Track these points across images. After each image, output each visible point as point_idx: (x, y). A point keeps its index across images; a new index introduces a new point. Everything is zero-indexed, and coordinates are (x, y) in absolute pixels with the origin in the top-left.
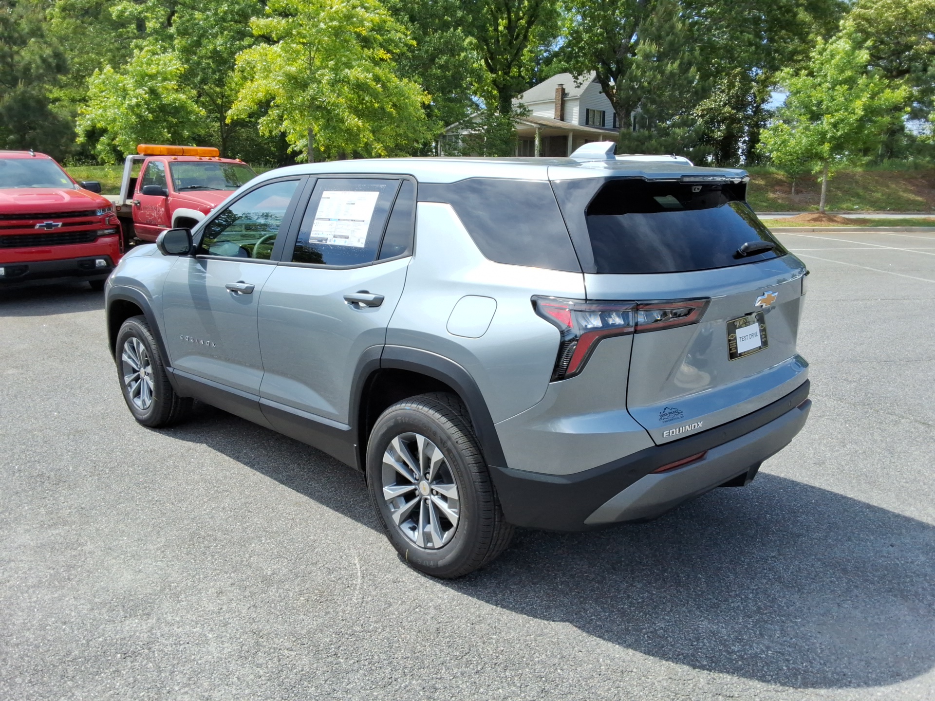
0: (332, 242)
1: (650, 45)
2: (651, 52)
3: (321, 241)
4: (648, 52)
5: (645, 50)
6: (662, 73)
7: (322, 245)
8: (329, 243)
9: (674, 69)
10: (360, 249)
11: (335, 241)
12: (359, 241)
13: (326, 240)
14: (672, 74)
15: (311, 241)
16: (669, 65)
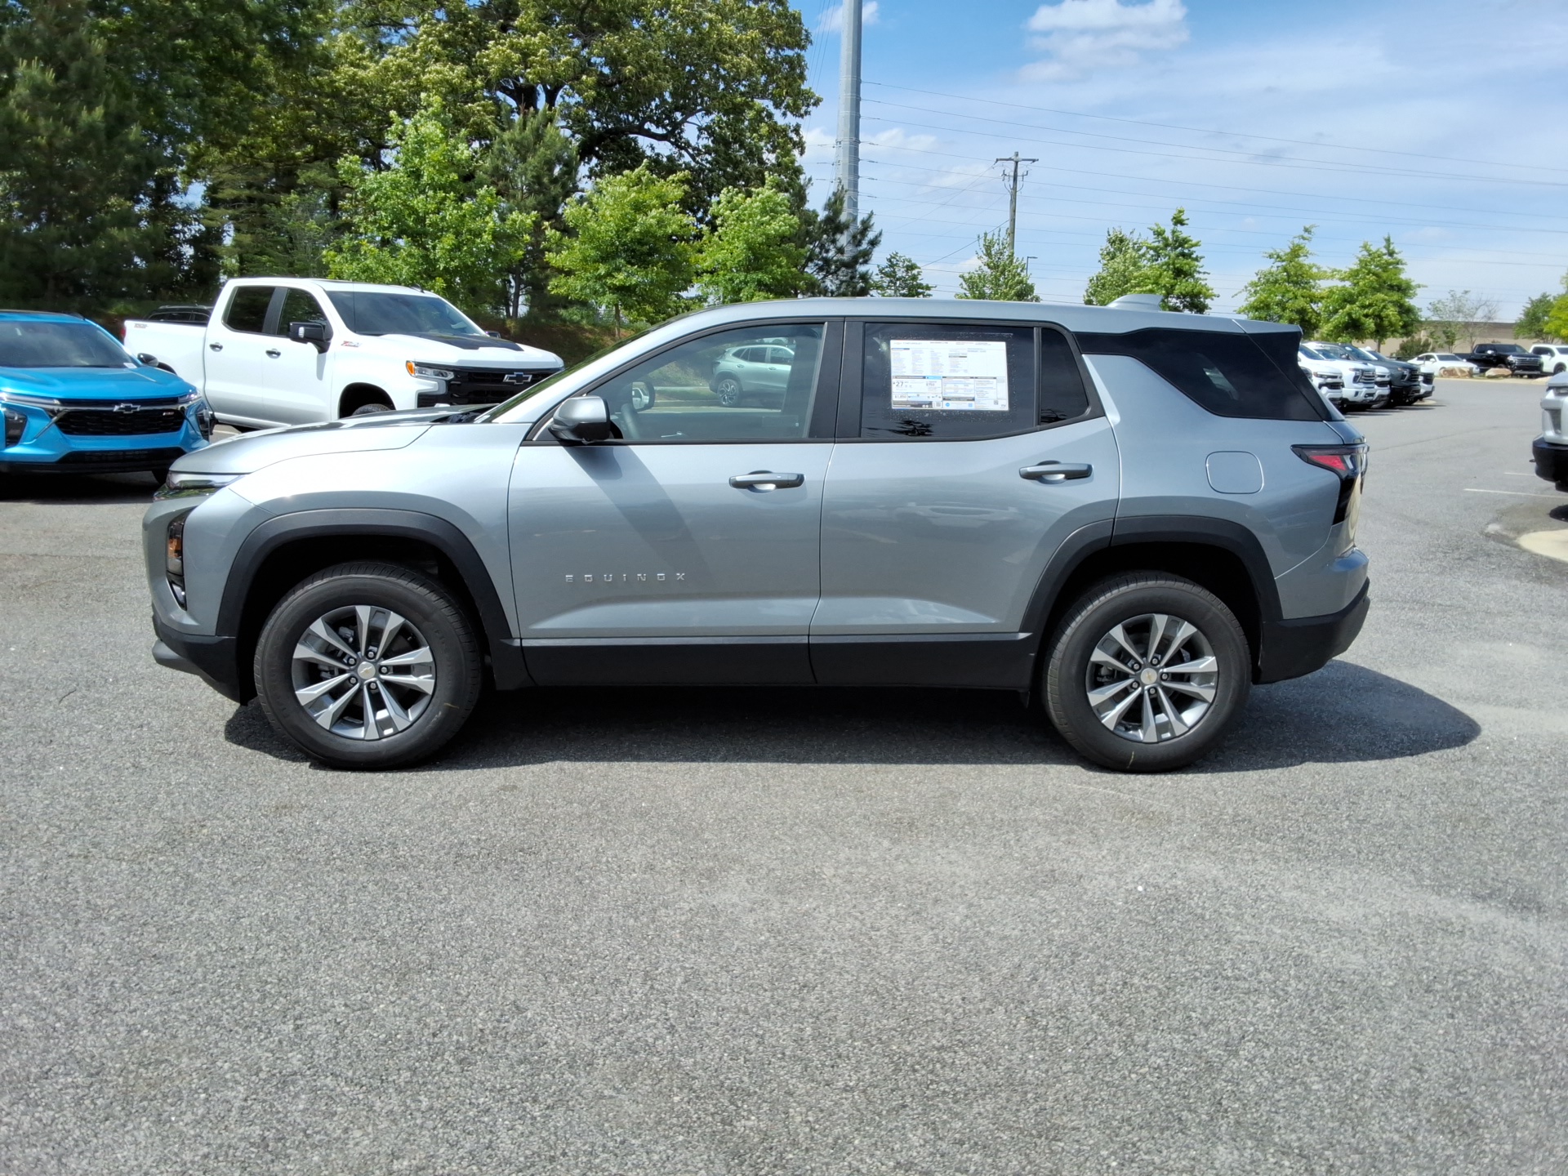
0: (939, 405)
1: (43, 70)
2: (44, 81)
3: (920, 405)
4: (39, 82)
5: (32, 78)
6: (73, 124)
7: (924, 412)
8: (935, 407)
9: (94, 121)
10: (1003, 413)
11: (948, 405)
12: (996, 403)
13: (930, 404)
14: (92, 130)
15: (894, 407)
16: (84, 113)
